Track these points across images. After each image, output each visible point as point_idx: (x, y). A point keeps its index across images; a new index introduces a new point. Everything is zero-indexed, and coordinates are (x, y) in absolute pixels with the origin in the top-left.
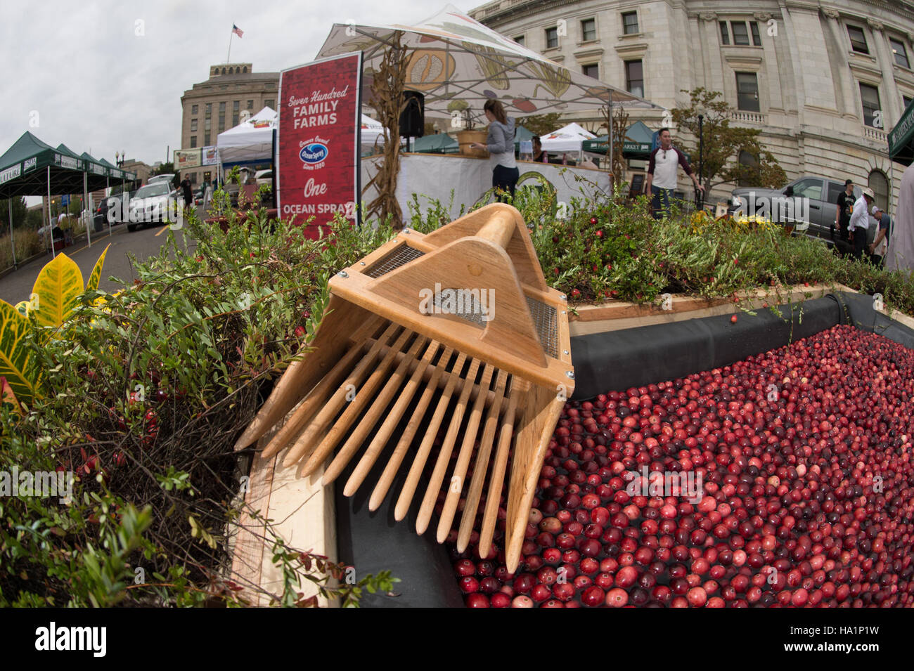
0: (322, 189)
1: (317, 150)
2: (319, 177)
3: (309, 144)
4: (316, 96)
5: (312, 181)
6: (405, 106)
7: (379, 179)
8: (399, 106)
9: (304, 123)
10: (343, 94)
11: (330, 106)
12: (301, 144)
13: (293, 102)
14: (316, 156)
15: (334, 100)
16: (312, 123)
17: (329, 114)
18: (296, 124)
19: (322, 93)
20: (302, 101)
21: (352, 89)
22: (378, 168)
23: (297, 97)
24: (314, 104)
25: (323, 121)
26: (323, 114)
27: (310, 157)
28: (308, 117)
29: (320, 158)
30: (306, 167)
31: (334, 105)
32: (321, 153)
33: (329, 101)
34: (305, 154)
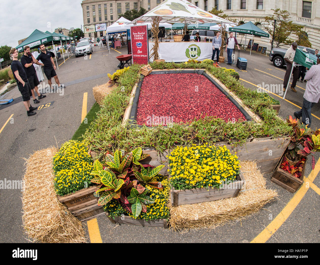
0: (141, 52)
1: (140, 44)
2: (141, 50)
3: (138, 43)
4: (139, 33)
5: (139, 50)
6: (159, 32)
7: (154, 48)
8: (158, 32)
9: (137, 39)
10: (144, 33)
11: (142, 36)
12: (136, 43)
13: (134, 34)
14: (140, 45)
15: (143, 34)
16: (138, 39)
17: (142, 37)
18: (135, 39)
19: (140, 33)
20: (136, 34)
21: (146, 33)
22: (154, 46)
23: (135, 33)
24: (138, 35)
25: (141, 38)
26: (140, 37)
27: (138, 45)
28: (137, 37)
29: (140, 46)
30: (138, 47)
31: (143, 35)
32: (141, 45)
33: (141, 34)
34: (137, 45)
